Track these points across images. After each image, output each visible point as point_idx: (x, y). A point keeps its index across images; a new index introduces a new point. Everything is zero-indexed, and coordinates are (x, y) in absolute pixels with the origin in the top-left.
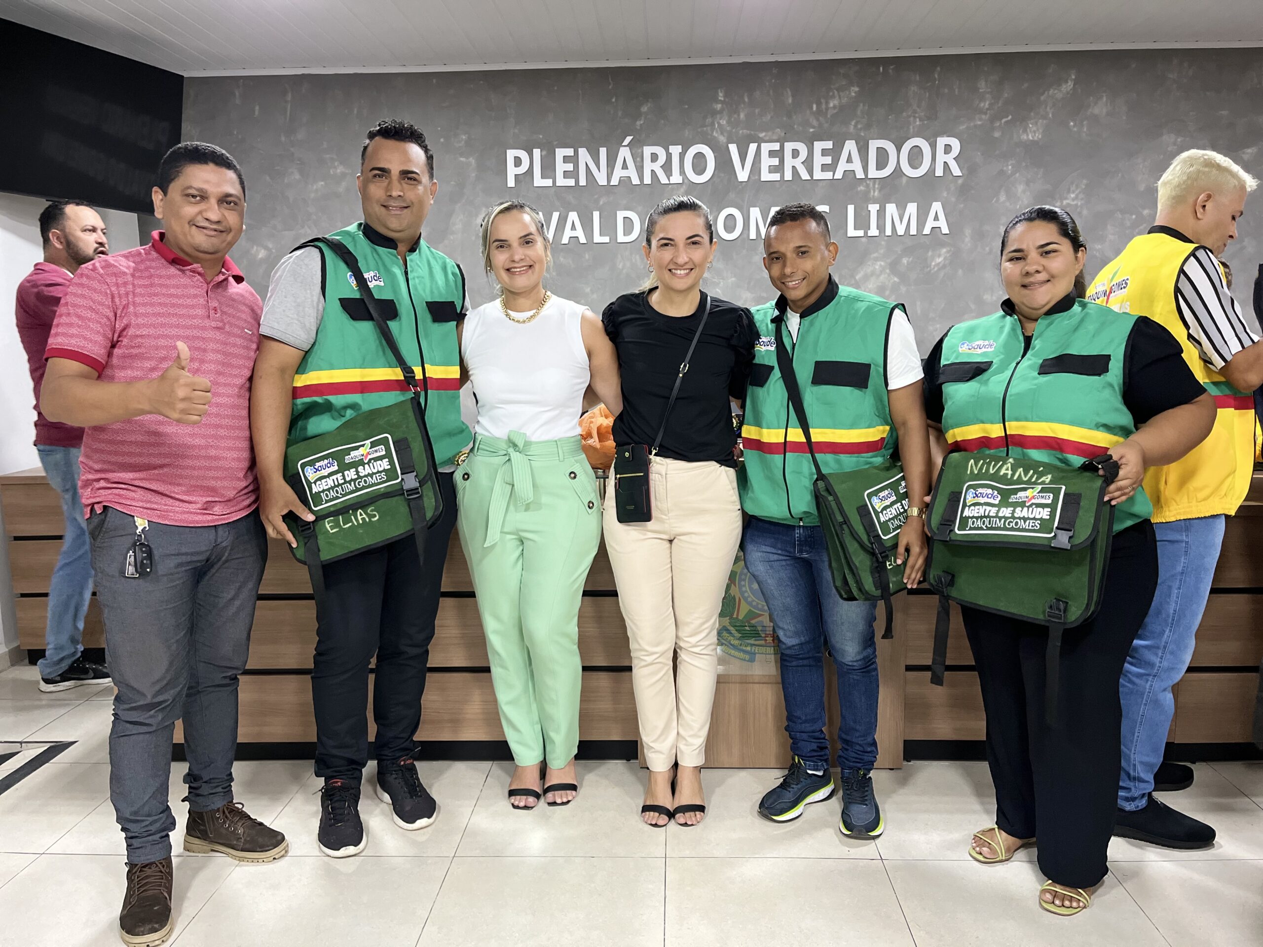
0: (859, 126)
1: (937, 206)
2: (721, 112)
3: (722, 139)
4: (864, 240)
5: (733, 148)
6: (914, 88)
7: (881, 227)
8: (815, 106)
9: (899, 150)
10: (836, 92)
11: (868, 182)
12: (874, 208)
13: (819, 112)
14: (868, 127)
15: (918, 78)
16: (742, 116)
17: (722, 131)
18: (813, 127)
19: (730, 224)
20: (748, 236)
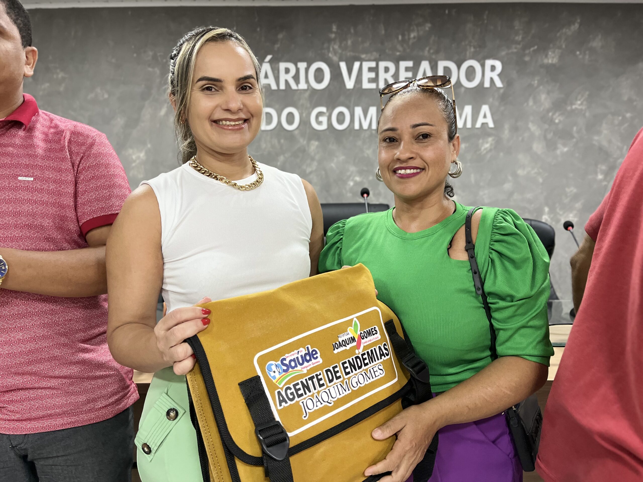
0: (432, 51)
1: (485, 109)
2: (334, 39)
3: (335, 59)
5: (343, 65)
6: (469, 26)
8: (400, 38)
9: (459, 68)
10: (415, 28)
13: (403, 42)
14: (437, 52)
15: (472, 18)
16: (349, 42)
17: (335, 53)
18: (399, 51)
19: (341, 118)
20: (354, 127)
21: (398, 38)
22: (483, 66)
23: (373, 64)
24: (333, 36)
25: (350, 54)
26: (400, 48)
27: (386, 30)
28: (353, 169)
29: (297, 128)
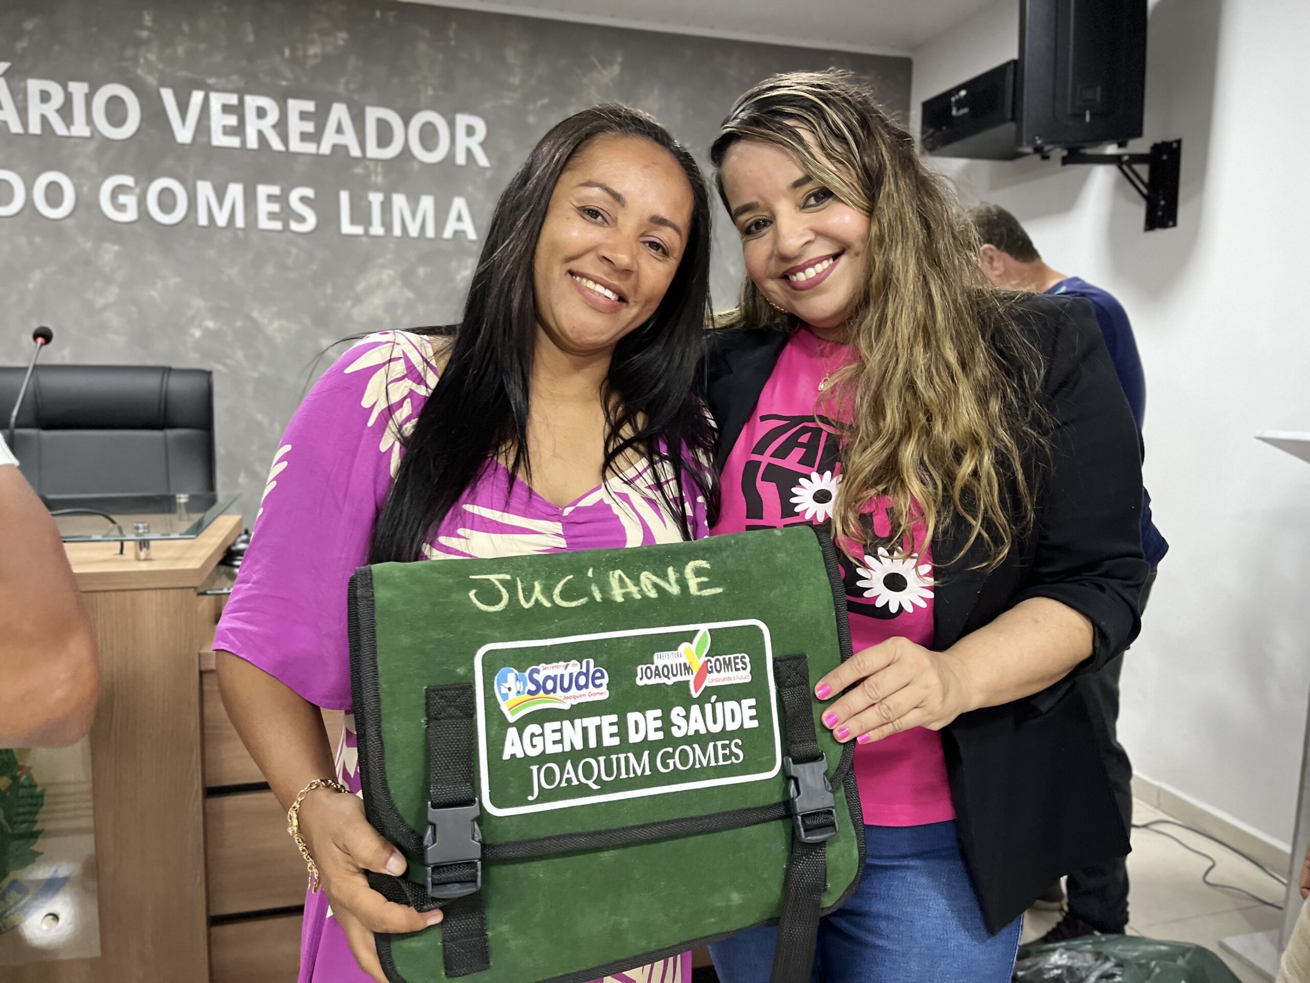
0: (352, 86)
1: (459, 204)
2: (147, 42)
3: (151, 80)
4: (365, 239)
5: (168, 96)
6: (423, 47)
7: (387, 224)
8: (287, 52)
9: (406, 123)
10: (316, 36)
11: (368, 163)
12: (376, 199)
13: (294, 61)
14: (363, 88)
15: (426, 33)
16: (180, 51)
17: (151, 68)
18: (285, 79)
19: (167, 201)
20: (196, 220)
21: (282, 53)
22: (452, 125)
23: (233, 99)
24: (145, 34)
25: (183, 74)
26: (287, 73)
27: (257, 35)
28: (198, 303)
29: (70, 215)
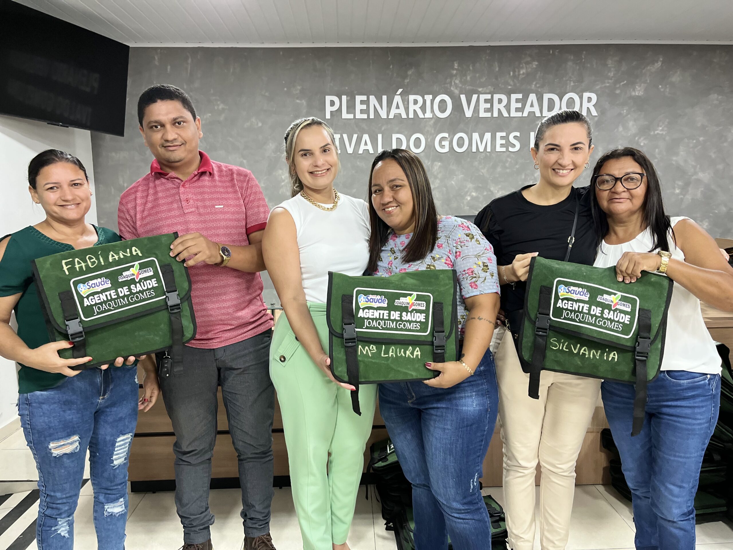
0: (538, 85)
2: (456, 75)
3: (457, 92)
5: (463, 97)
6: (570, 64)
8: (512, 73)
9: (561, 100)
10: (524, 65)
13: (514, 76)
14: (542, 86)
15: (572, 57)
16: (468, 78)
17: (456, 86)
18: (511, 86)
20: (471, 150)
22: (581, 98)
23: (489, 96)
24: (455, 72)
25: (468, 87)
26: (512, 83)
27: (500, 67)
28: (470, 185)
29: (423, 151)
